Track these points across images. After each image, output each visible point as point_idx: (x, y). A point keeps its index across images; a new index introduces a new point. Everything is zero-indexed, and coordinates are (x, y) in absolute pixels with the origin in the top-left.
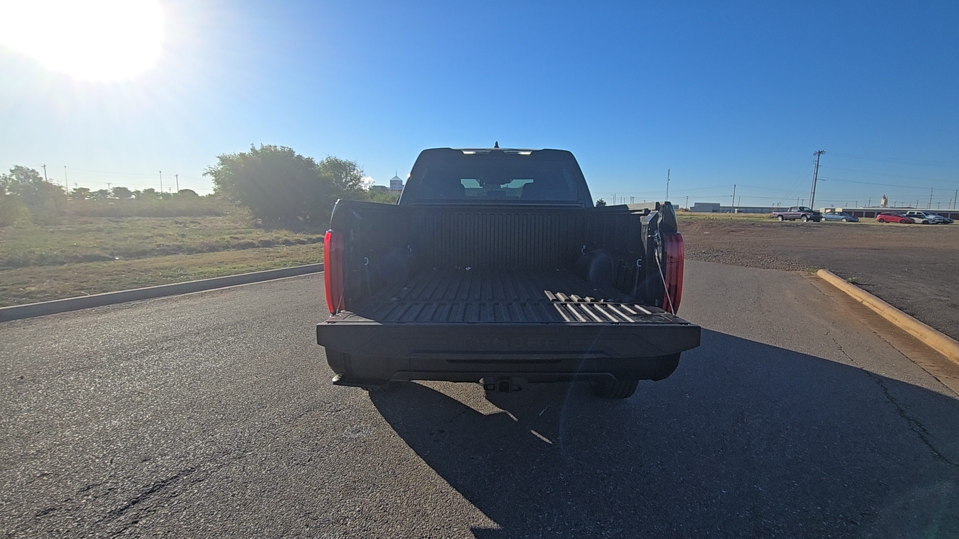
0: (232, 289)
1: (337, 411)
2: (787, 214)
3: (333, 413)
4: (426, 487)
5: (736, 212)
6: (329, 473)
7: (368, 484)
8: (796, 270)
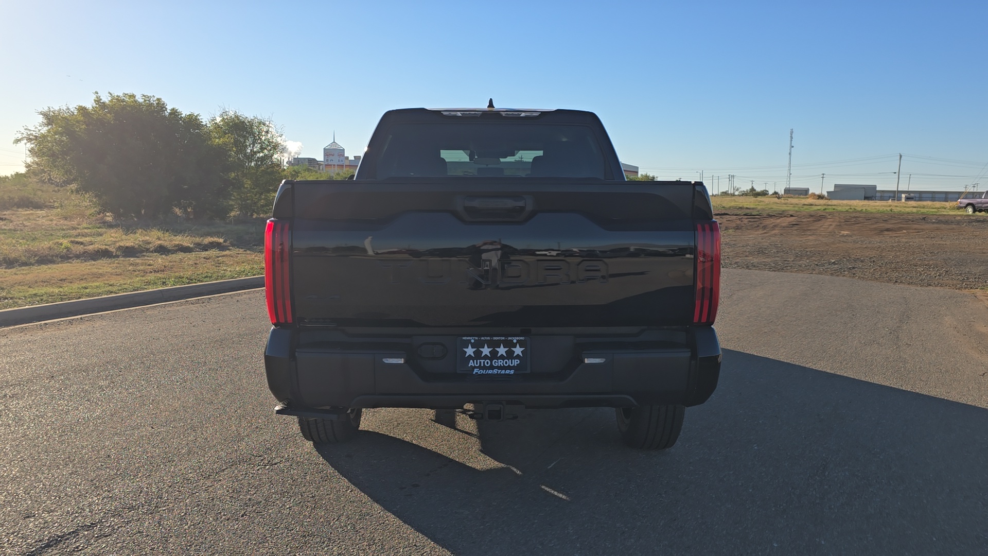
0: (87, 319)
1: (273, 465)
2: (981, 203)
3: (268, 467)
4: (397, 541)
5: (903, 200)
6: (270, 528)
7: (321, 539)
8: (971, 288)
